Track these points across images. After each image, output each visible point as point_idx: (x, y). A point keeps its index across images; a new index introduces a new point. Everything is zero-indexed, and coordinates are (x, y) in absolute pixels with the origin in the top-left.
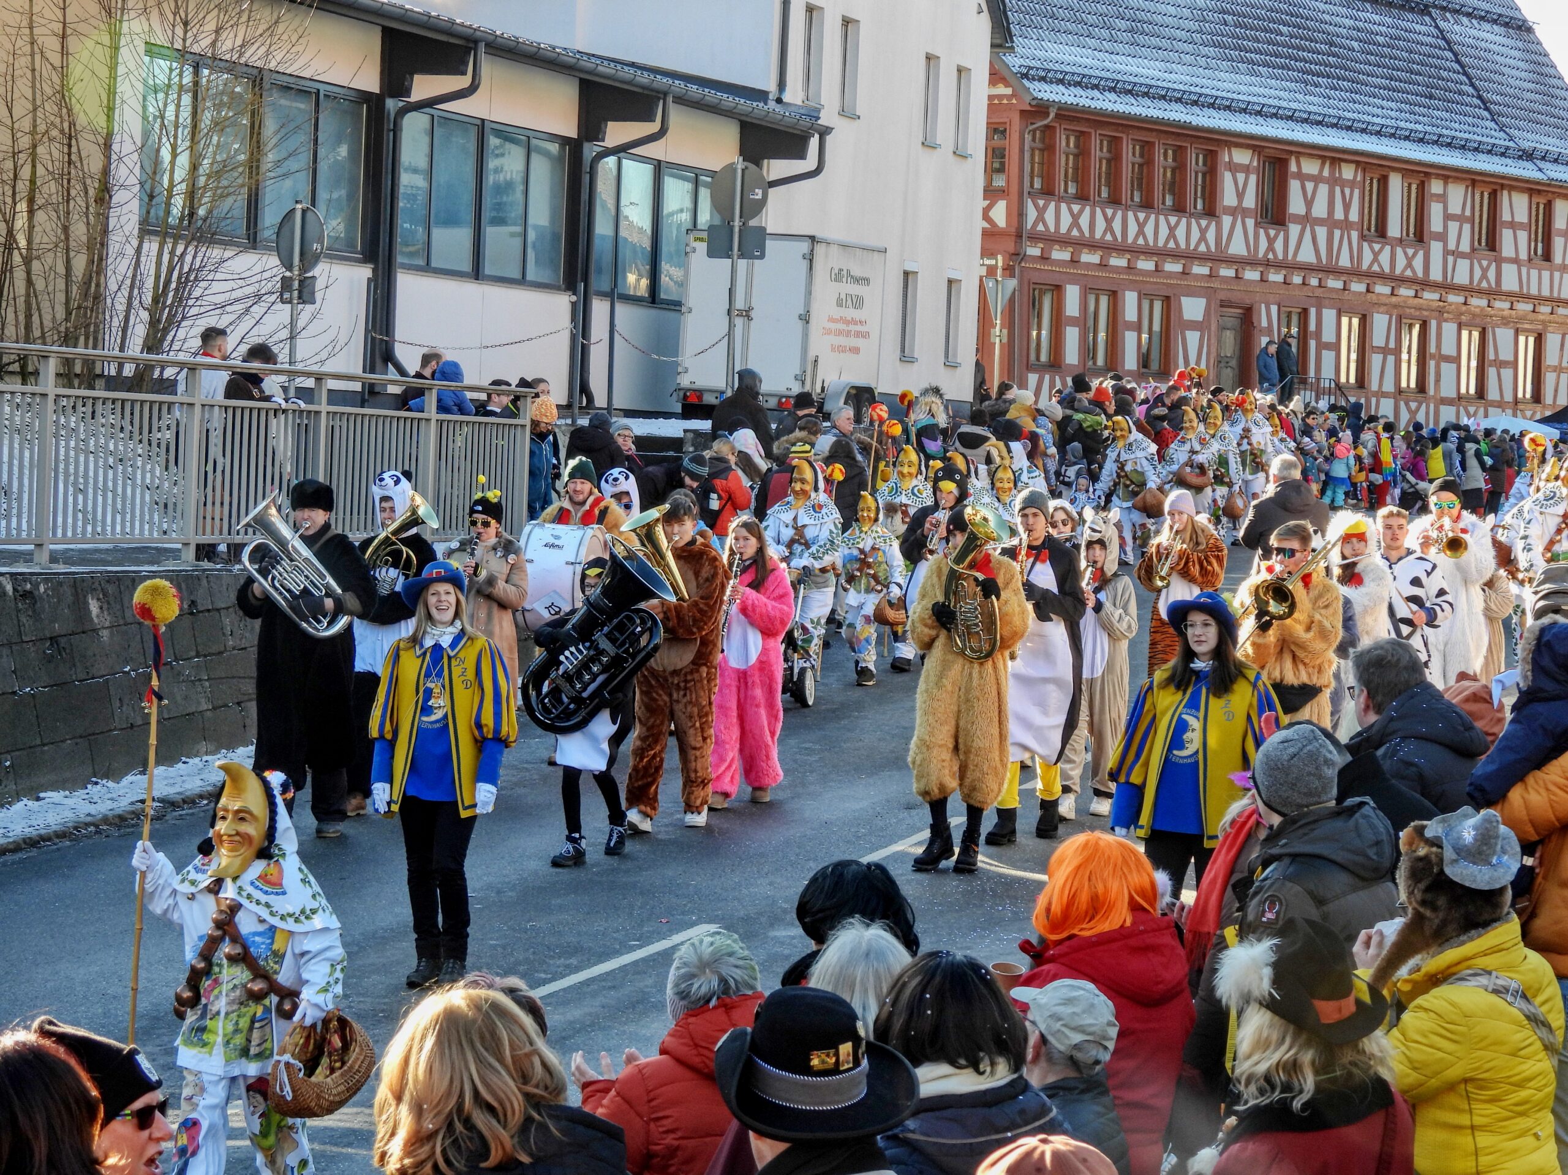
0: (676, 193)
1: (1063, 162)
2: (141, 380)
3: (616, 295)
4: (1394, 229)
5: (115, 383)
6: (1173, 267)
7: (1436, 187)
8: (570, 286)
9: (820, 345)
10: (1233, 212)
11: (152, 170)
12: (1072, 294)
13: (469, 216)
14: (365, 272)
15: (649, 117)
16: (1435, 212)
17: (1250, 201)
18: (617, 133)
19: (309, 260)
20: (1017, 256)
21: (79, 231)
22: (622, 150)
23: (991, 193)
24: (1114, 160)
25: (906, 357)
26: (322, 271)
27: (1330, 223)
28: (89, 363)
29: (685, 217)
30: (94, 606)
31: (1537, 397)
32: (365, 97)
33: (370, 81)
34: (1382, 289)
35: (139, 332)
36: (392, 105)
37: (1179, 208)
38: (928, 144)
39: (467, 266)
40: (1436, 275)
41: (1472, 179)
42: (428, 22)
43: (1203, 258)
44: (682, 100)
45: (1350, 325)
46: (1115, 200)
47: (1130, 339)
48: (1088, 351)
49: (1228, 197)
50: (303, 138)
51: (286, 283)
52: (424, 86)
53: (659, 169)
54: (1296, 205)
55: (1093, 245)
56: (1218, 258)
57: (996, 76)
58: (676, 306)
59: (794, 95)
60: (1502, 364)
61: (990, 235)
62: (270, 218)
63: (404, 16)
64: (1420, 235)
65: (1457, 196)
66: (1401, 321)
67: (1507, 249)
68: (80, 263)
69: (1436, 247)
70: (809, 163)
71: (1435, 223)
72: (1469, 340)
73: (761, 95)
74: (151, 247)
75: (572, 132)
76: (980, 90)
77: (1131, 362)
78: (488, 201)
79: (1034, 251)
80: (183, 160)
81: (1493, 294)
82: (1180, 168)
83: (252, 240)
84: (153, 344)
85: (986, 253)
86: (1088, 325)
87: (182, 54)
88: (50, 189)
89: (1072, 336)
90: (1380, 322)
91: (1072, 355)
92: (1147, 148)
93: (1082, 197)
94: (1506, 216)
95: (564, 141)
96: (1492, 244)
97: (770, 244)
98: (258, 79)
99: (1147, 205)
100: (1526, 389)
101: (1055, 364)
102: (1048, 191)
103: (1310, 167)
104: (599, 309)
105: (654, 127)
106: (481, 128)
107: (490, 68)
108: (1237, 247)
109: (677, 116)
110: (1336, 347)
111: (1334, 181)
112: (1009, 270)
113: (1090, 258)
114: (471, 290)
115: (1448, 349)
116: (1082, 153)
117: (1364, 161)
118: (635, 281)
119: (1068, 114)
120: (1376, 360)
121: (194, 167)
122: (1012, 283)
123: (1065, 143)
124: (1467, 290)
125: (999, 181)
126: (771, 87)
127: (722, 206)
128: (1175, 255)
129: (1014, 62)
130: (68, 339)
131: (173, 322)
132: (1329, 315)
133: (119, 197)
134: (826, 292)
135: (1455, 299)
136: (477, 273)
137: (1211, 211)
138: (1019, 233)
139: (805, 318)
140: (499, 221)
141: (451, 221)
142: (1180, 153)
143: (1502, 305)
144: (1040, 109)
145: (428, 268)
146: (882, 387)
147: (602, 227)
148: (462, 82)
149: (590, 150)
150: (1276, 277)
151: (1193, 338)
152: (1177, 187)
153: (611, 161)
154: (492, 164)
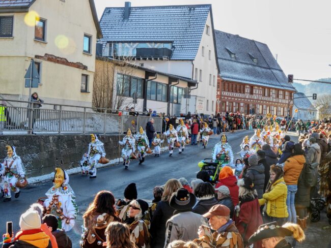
0: (180, 91)
1: (226, 87)
2: (117, 112)
3: (173, 103)
4: (266, 95)
5: (114, 113)
6: (239, 99)
7: (271, 90)
8: (167, 101)
9: (197, 109)
10: (247, 93)
11: (118, 88)
12: (227, 103)
13: (155, 93)
14: (143, 100)
15: (177, 81)
16: (271, 93)
17: (249, 92)
18: (173, 83)
19: (136, 98)
20: (221, 98)
21: (109, 95)
22: (174, 85)
23: (218, 91)
24: (232, 86)
25: (207, 110)
26: (138, 100)
27: (258, 94)
28: (110, 110)
29: (181, 93)
30: (111, 139)
31: (283, 115)
32: (143, 79)
33: (144, 77)
34: (265, 102)
35: (116, 107)
36: (146, 80)
37: (240, 92)
38: (210, 85)
39: (155, 99)
40: (271, 100)
41: (276, 89)
42: (151, 70)
43: (243, 98)
44: (181, 80)
45: (261, 106)
46: (232, 91)
47: (234, 108)
48: (229, 109)
49: (246, 91)
50: (136, 84)
51: (134, 101)
52: (150, 78)
53: (178, 88)
54: (254, 92)
55: (230, 97)
56: (245, 98)
57: (218, 77)
58: (180, 104)
59: (194, 79)
60: (279, 111)
61: (218, 96)
62: (132, 93)
63: (148, 69)
64: (269, 96)
65: (274, 91)
66: (267, 106)
67: (280, 97)
68: (109, 98)
69: (271, 97)
70: (196, 87)
71: (271, 94)
72: (275, 108)
73: (190, 79)
74: (118, 97)
75: (168, 83)
76: (216, 78)
77: (234, 111)
78: (158, 91)
79: (223, 97)
80: (122, 87)
81: (278, 103)
82: (240, 88)
83: (130, 96)
84: (118, 108)
85: (217, 98)
86: (229, 106)
87: (121, 74)
88: (106, 90)
89: (227, 108)
90: (264, 106)
91: (227, 110)
92: (236, 85)
93: (229, 91)
94: (280, 93)
95: (167, 84)
96: (278, 97)
97: (191, 97)
98: (131, 77)
99: (236, 92)
100: (282, 114)
101: (225, 111)
102: (224, 90)
103: (256, 87)
104: (171, 104)
105: (177, 83)
106: (157, 83)
107: (158, 76)
108: (247, 97)
109: (180, 81)
110: (259, 109)
111: (259, 89)
112: (220, 100)
113: (229, 98)
114: (156, 102)
115: (273, 109)
116: (229, 86)
117: (262, 87)
118: (175, 101)
119: (227, 81)
120: (264, 111)
121: (123, 87)
122: (220, 101)
123: (226, 85)
124: (275, 102)
125: (219, 89)
126: (191, 78)
127: (185, 92)
128: (240, 98)
129: (220, 75)
130: (108, 108)
131: (120, 106)
132: (258, 105)
133: (114, 91)
134: (198, 102)
135: (273, 103)
136: (156, 100)
137: (244, 93)
138: (221, 95)
139: (195, 105)
140: (159, 94)
141: (153, 94)
142: (240, 86)
143: (279, 104)
144: (223, 81)
145: (151, 99)
146: (205, 114)
147: (171, 95)
148: (155, 77)
149: (170, 85)
150: (252, 101)
151: (242, 108)
152: (240, 90)
153: (172, 87)
154: (158, 87)
